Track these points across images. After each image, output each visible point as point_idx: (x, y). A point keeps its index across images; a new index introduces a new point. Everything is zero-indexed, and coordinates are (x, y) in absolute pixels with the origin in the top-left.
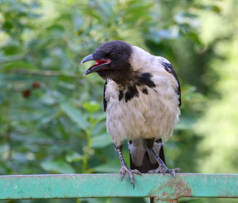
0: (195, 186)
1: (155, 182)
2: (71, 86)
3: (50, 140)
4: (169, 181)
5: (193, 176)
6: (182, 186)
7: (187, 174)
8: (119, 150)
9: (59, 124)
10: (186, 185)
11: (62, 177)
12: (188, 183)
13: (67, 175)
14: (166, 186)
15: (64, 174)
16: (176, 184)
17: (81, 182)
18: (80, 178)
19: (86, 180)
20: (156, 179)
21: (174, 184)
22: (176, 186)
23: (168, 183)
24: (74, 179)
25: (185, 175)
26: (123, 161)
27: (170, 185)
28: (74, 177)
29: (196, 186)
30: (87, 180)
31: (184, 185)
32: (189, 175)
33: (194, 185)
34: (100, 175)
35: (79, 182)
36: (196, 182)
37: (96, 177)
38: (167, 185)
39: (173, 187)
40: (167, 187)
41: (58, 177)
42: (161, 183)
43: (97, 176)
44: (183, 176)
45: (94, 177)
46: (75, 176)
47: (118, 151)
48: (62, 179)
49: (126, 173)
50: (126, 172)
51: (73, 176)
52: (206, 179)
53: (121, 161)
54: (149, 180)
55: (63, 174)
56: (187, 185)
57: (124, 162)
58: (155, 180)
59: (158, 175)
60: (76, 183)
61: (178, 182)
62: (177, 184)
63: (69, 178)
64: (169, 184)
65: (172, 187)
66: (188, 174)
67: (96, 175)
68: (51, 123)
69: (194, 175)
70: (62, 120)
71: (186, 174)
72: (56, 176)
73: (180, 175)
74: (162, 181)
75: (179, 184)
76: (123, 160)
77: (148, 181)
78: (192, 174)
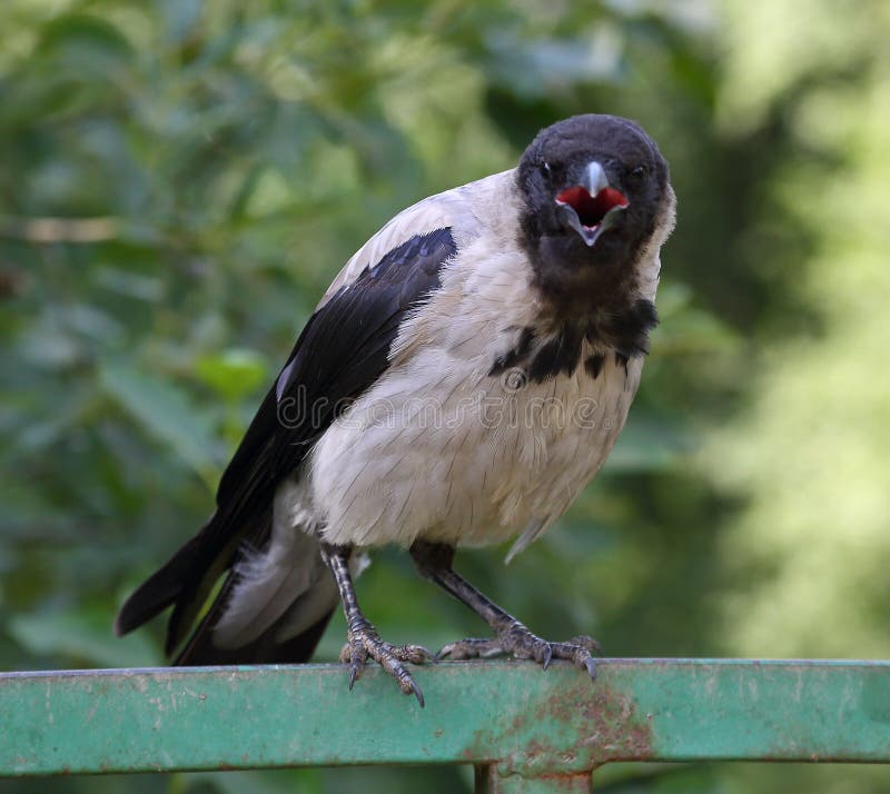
0: (669, 715)
1: (496, 697)
2: (149, 288)
3: (62, 522)
4: (556, 695)
5: (659, 668)
6: (610, 714)
7: (634, 662)
8: (336, 557)
9: (99, 451)
10: (626, 707)
11: (91, 679)
12: (636, 700)
13: (111, 675)
14: (540, 717)
15: (95, 671)
16: (584, 707)
17: (174, 702)
18: (169, 687)
19: (192, 694)
20: (499, 684)
21: (576, 704)
22: (586, 714)
23: (552, 700)
24: (143, 689)
25: (625, 667)
26: (352, 610)
27: (560, 710)
28: (141, 681)
29: (673, 713)
30: (199, 694)
31: (622, 709)
32: (643, 665)
33: (665, 709)
34: (257, 671)
35: (163, 701)
36: (669, 693)
37: (236, 677)
38: (548, 707)
39: (574, 719)
40: (547, 718)
41: (74, 681)
42: (520, 703)
43: (241, 676)
44: (617, 673)
45: (231, 679)
46: (148, 674)
47: (332, 561)
48: (90, 690)
49: (370, 660)
50: (369, 655)
51: (139, 678)
52: (712, 681)
53: (348, 609)
54: (468, 689)
55: (94, 668)
56: (631, 709)
57: (359, 612)
58: (494, 688)
59: (510, 668)
60: (149, 705)
61: (593, 697)
62: (591, 705)
63: (121, 686)
64: (556, 705)
65: (567, 718)
66: (636, 662)
67: (237, 671)
68: (60, 447)
69: (664, 664)
70: (111, 434)
71: (628, 663)
72: (64, 676)
73: (602, 666)
74: (526, 694)
75: (601, 706)
76: (356, 605)
77: (464, 693)
78: (655, 662)
